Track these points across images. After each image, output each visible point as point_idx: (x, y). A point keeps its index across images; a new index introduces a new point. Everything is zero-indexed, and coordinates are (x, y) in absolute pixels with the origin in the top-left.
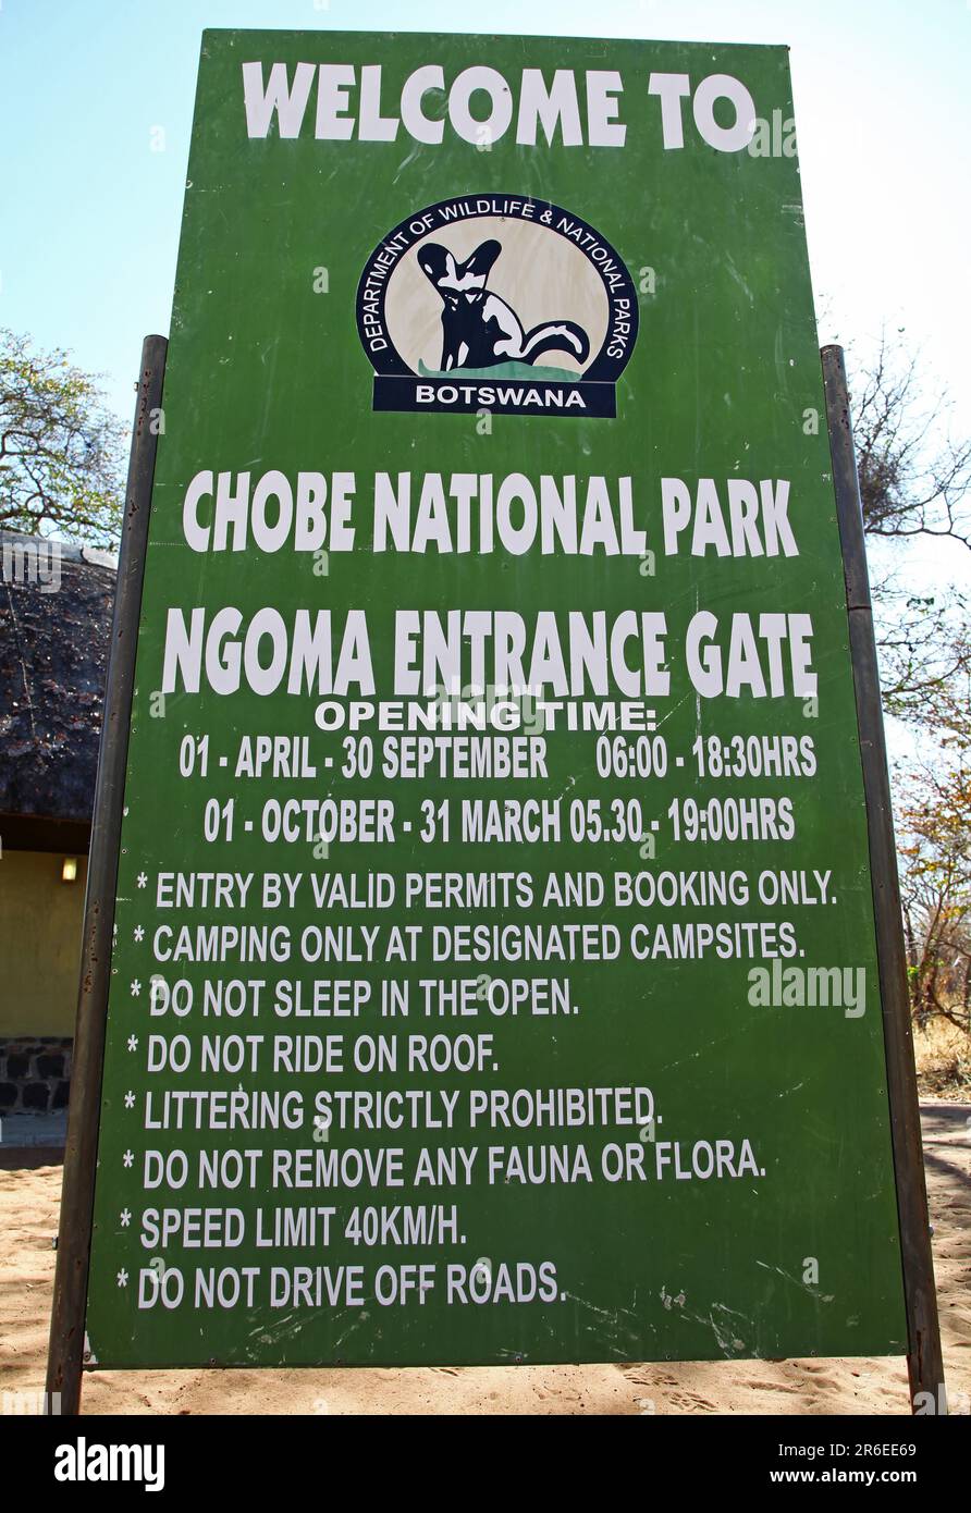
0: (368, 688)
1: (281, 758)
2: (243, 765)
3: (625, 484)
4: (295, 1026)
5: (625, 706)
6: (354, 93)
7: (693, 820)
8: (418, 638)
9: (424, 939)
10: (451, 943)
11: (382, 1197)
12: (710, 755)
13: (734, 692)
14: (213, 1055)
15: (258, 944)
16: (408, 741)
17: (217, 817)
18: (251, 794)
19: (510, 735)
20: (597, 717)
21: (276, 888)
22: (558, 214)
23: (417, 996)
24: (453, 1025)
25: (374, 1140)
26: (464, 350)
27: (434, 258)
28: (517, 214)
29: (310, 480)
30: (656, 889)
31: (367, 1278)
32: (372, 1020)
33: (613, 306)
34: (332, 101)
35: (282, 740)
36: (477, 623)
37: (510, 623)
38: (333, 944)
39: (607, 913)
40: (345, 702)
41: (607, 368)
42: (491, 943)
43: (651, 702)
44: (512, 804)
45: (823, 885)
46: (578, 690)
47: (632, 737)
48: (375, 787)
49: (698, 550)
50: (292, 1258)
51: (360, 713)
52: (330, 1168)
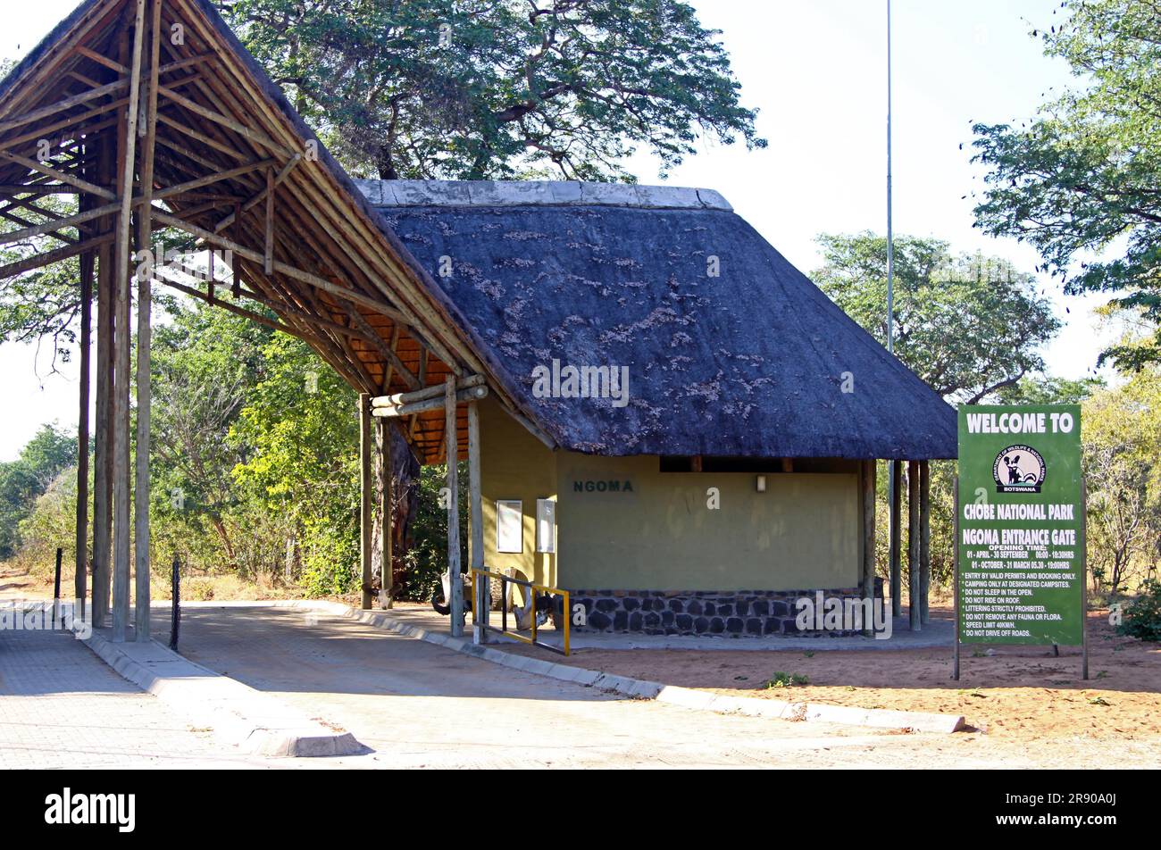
0: (998, 543)
1: (984, 555)
2: (978, 556)
3: (1042, 506)
4: (988, 596)
5: (1041, 546)
6: (989, 420)
7: (1051, 565)
8: (1006, 534)
9: (1008, 583)
10: (1012, 584)
11: (1002, 621)
12: (1055, 555)
13: (1060, 544)
14: (976, 600)
15: (982, 584)
16: (1005, 552)
17: (974, 564)
18: (980, 561)
19: (1021, 551)
20: (1035, 548)
21: (984, 575)
22: (1031, 449)
23: (1007, 592)
24: (1013, 596)
25: (1001, 613)
26: (1013, 480)
27: (1007, 459)
28: (1023, 449)
29: (986, 506)
30: (1045, 576)
32: (1000, 595)
33: (1041, 469)
34: (986, 423)
35: (984, 552)
36: (1016, 532)
37: (1022, 531)
38: (994, 584)
39: (1037, 580)
40: (994, 545)
41: (1040, 483)
42: (1019, 584)
43: (1046, 546)
44: (1022, 562)
45: (1073, 576)
46: (1033, 544)
47: (1042, 551)
48: (1000, 559)
49: (1055, 519)
50: (989, 629)
51: (996, 547)
52: (994, 617)
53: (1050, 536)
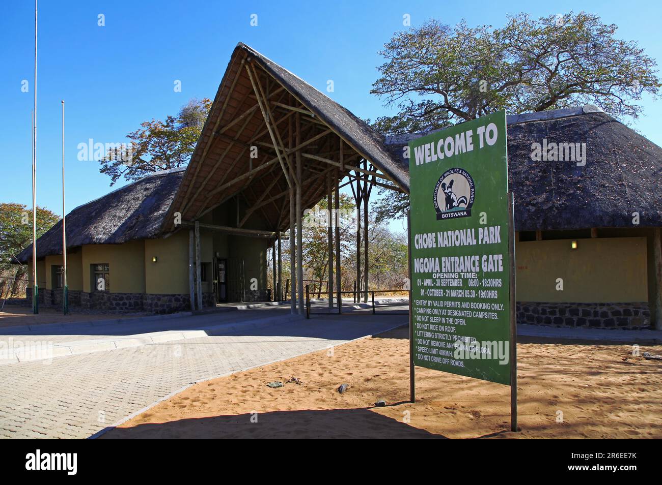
0: (439, 271)
1: (429, 283)
2: (425, 284)
3: (473, 230)
4: (433, 323)
5: (473, 273)
6: (430, 149)
7: (483, 294)
8: (445, 262)
9: (447, 311)
10: (450, 312)
11: (443, 348)
12: (485, 282)
13: (489, 271)
14: (424, 326)
15: (428, 311)
16: (444, 280)
17: (422, 291)
18: (426, 288)
19: (457, 279)
20: (469, 276)
21: (429, 303)
22: (463, 170)
23: (446, 320)
24: (450, 325)
25: (442, 340)
26: (449, 205)
27: (444, 186)
28: (456, 173)
29: (430, 235)
30: (477, 306)
31: (442, 359)
32: (441, 323)
33: (471, 191)
34: (427, 153)
35: (429, 280)
36: (452, 259)
37: (457, 258)
38: (436, 312)
39: (470, 309)
40: (436, 273)
41: (470, 205)
42: (455, 313)
43: (477, 273)
44: (457, 290)
45: (502, 307)
46: (466, 271)
47: (473, 279)
48: (440, 287)
49: (484, 243)
50: (434, 355)
51: (438, 275)
52: (437, 344)
53: (480, 261)
